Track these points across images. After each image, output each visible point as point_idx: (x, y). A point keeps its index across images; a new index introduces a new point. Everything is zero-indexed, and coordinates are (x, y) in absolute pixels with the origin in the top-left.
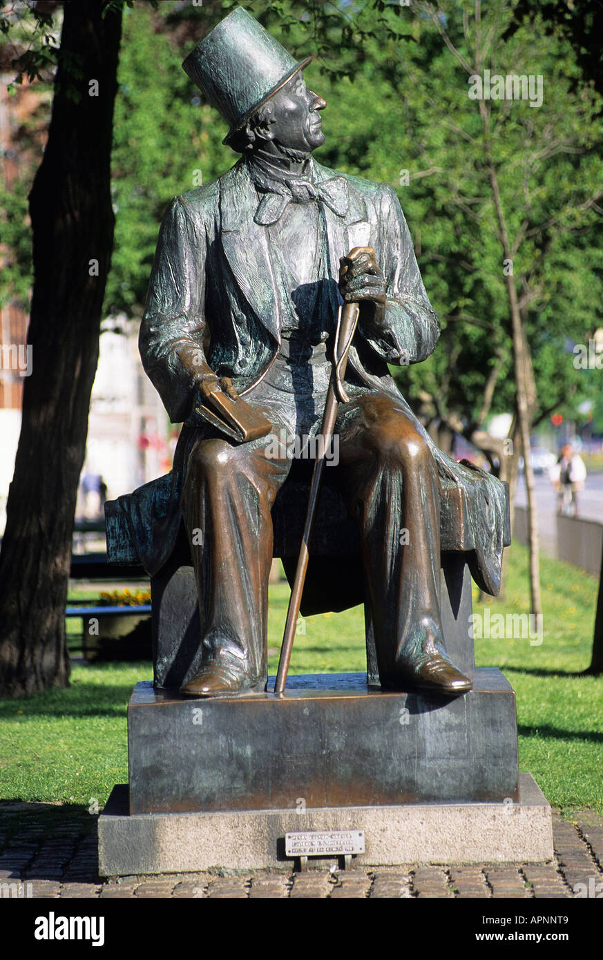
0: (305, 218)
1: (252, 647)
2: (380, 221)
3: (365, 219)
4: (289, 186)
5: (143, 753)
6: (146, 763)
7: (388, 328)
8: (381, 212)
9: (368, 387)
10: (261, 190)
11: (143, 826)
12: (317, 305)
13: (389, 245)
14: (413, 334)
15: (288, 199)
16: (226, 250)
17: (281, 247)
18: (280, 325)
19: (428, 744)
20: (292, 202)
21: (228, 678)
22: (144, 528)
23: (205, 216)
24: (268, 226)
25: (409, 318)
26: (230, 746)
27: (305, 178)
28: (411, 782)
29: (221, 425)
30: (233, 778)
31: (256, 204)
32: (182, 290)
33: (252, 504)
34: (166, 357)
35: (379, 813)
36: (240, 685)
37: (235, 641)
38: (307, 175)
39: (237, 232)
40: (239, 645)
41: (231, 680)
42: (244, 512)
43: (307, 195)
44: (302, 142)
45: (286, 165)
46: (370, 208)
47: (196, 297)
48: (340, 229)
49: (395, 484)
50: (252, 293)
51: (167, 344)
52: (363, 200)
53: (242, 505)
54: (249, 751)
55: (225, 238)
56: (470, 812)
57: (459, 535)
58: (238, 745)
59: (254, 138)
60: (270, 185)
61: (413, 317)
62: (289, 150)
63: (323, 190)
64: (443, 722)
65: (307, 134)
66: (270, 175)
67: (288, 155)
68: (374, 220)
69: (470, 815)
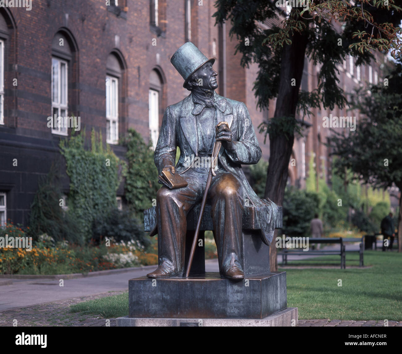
0: (210, 113)
1: (176, 261)
2: (238, 115)
3: (232, 114)
4: (204, 102)
5: (133, 296)
6: (134, 300)
7: (234, 151)
8: (238, 111)
9: (226, 171)
10: (195, 103)
11: (131, 321)
12: (212, 143)
13: (241, 123)
14: (247, 153)
15: (204, 106)
16: (181, 123)
17: (201, 123)
18: (198, 149)
19: (230, 298)
20: (205, 107)
21: (164, 272)
22: (153, 219)
23: (176, 112)
24: (197, 115)
25: (245, 148)
26: (162, 296)
27: (211, 99)
28: (224, 310)
29: (165, 182)
30: (164, 306)
31: (193, 108)
32: (167, 137)
33: (176, 211)
34: (159, 160)
35: (211, 321)
36: (170, 275)
37: (169, 259)
38: (212, 98)
39: (185, 117)
40: (171, 260)
41: (166, 273)
42: (173, 213)
43: (211, 105)
44: (208, 86)
45: (204, 95)
46: (234, 110)
47: (172, 140)
48: (222, 117)
49: (223, 204)
50: (189, 138)
51: (161, 156)
52: (232, 107)
53: (173, 211)
54: (168, 297)
55: (181, 119)
56: (242, 321)
57: (252, 224)
58: (166, 295)
59: (192, 85)
60: (198, 102)
61: (248, 148)
62: (204, 90)
63: (217, 104)
64: (235, 290)
65: (210, 84)
66: (198, 98)
67: (204, 91)
68: (235, 114)
69: (241, 323)
